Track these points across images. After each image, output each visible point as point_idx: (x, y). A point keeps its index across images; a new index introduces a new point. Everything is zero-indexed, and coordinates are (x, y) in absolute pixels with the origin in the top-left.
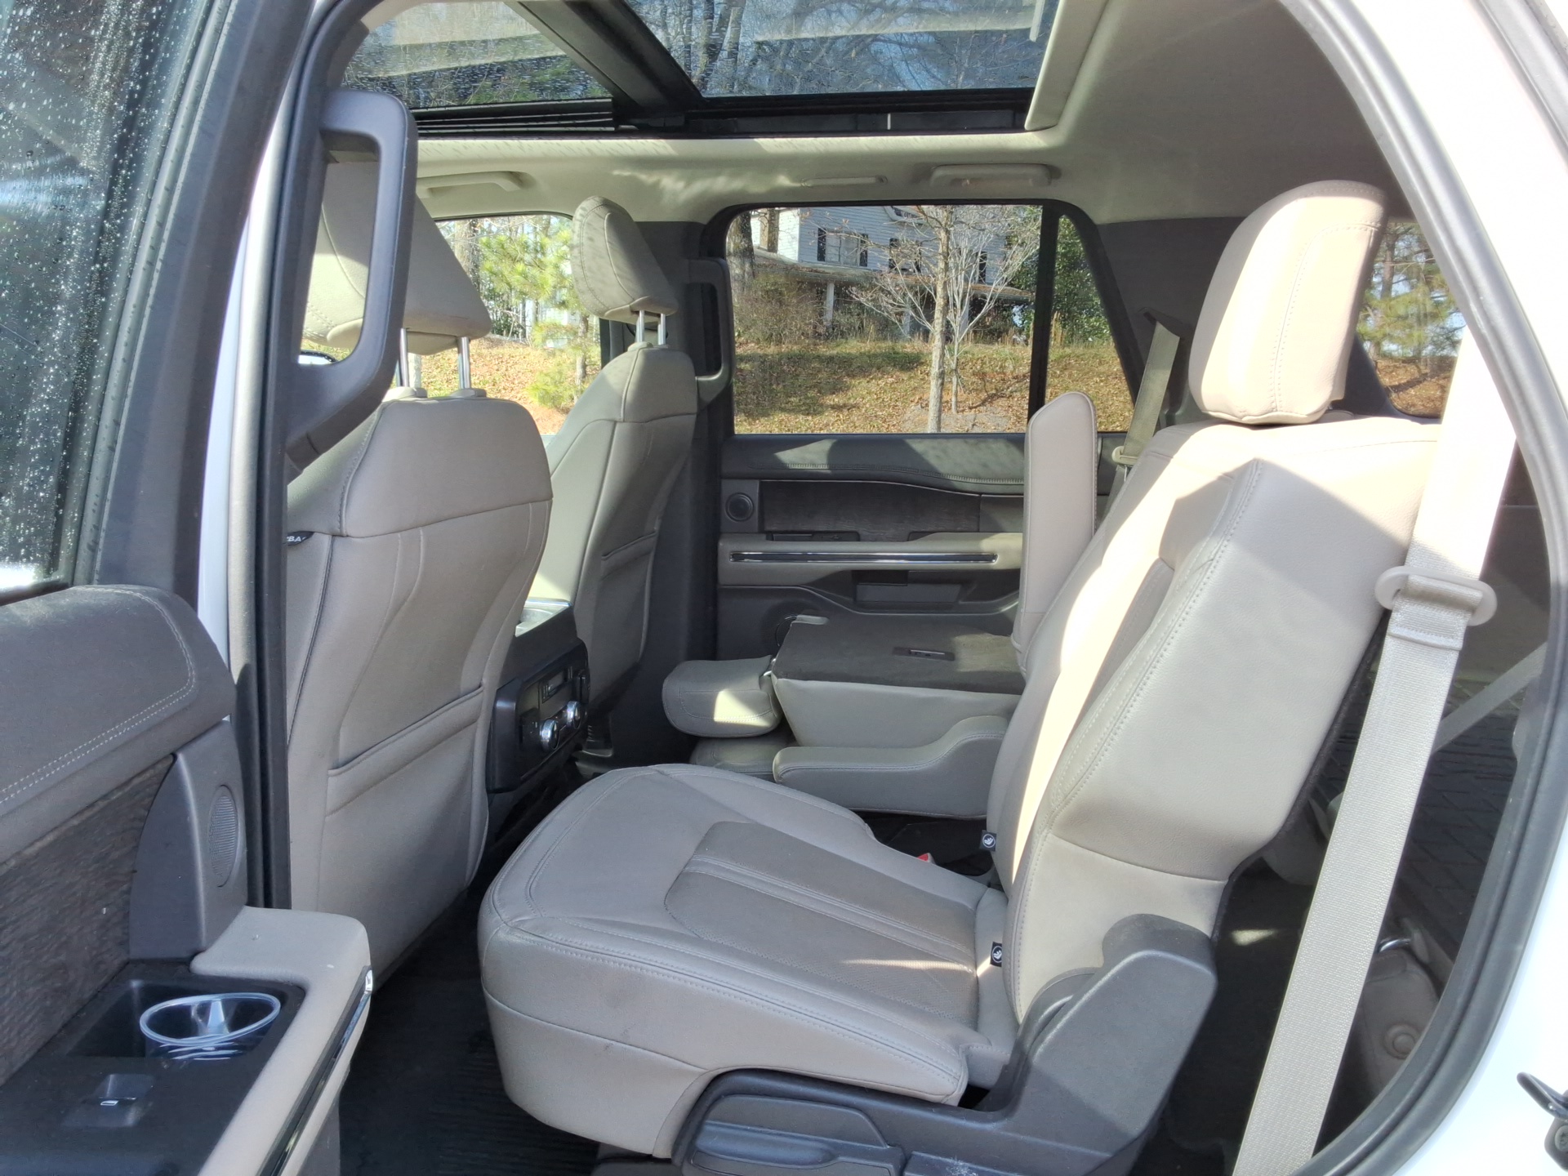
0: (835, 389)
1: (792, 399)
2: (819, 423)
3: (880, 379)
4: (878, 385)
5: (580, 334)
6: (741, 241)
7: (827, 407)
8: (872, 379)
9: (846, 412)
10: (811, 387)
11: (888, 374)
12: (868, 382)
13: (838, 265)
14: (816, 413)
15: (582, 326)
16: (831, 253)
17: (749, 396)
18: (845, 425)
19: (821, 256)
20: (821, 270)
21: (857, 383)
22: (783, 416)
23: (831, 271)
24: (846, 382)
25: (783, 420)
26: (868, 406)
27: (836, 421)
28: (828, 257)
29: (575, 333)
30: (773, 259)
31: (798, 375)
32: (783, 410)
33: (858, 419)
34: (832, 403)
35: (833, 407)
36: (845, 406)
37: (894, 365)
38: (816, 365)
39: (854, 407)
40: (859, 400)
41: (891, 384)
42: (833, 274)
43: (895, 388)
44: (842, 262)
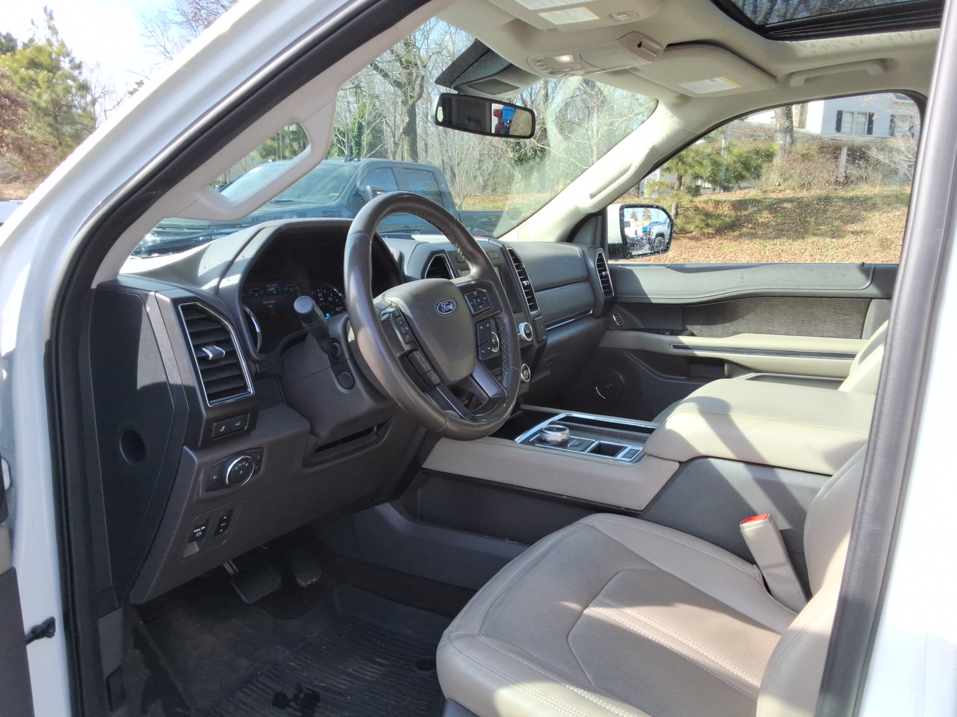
0: (854, 220)
1: (821, 227)
2: (842, 244)
3: (889, 213)
4: (888, 217)
5: (676, 188)
6: (785, 122)
7: (849, 232)
8: (883, 213)
9: (862, 236)
10: (836, 219)
11: (896, 208)
12: (880, 215)
13: (852, 134)
14: (840, 237)
15: (677, 183)
16: (845, 125)
17: (790, 225)
18: (862, 245)
19: (838, 128)
20: (838, 138)
21: (871, 216)
22: (815, 239)
23: (846, 139)
24: (863, 215)
25: (814, 241)
26: (880, 231)
27: (855, 242)
28: (843, 130)
29: (673, 188)
30: (803, 133)
31: (826, 211)
32: (814, 234)
33: (872, 241)
34: (852, 230)
35: (852, 233)
36: (862, 232)
37: (901, 203)
38: (841, 204)
39: (869, 232)
40: (873, 227)
41: (898, 216)
42: (848, 141)
43: (902, 219)
44: (853, 132)
